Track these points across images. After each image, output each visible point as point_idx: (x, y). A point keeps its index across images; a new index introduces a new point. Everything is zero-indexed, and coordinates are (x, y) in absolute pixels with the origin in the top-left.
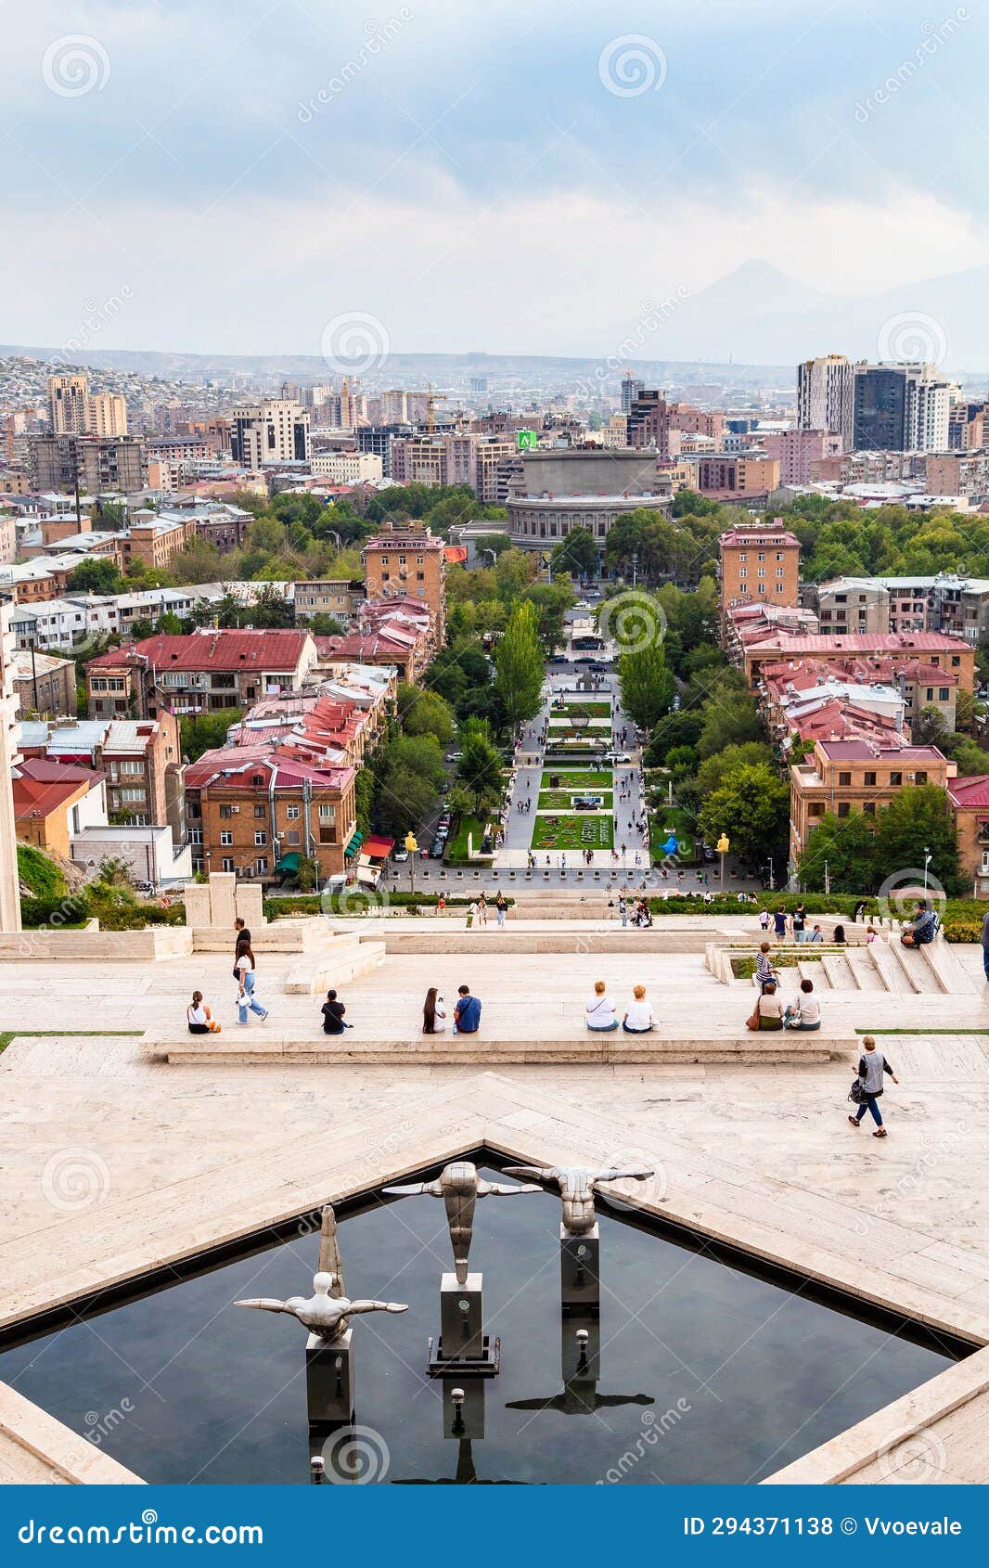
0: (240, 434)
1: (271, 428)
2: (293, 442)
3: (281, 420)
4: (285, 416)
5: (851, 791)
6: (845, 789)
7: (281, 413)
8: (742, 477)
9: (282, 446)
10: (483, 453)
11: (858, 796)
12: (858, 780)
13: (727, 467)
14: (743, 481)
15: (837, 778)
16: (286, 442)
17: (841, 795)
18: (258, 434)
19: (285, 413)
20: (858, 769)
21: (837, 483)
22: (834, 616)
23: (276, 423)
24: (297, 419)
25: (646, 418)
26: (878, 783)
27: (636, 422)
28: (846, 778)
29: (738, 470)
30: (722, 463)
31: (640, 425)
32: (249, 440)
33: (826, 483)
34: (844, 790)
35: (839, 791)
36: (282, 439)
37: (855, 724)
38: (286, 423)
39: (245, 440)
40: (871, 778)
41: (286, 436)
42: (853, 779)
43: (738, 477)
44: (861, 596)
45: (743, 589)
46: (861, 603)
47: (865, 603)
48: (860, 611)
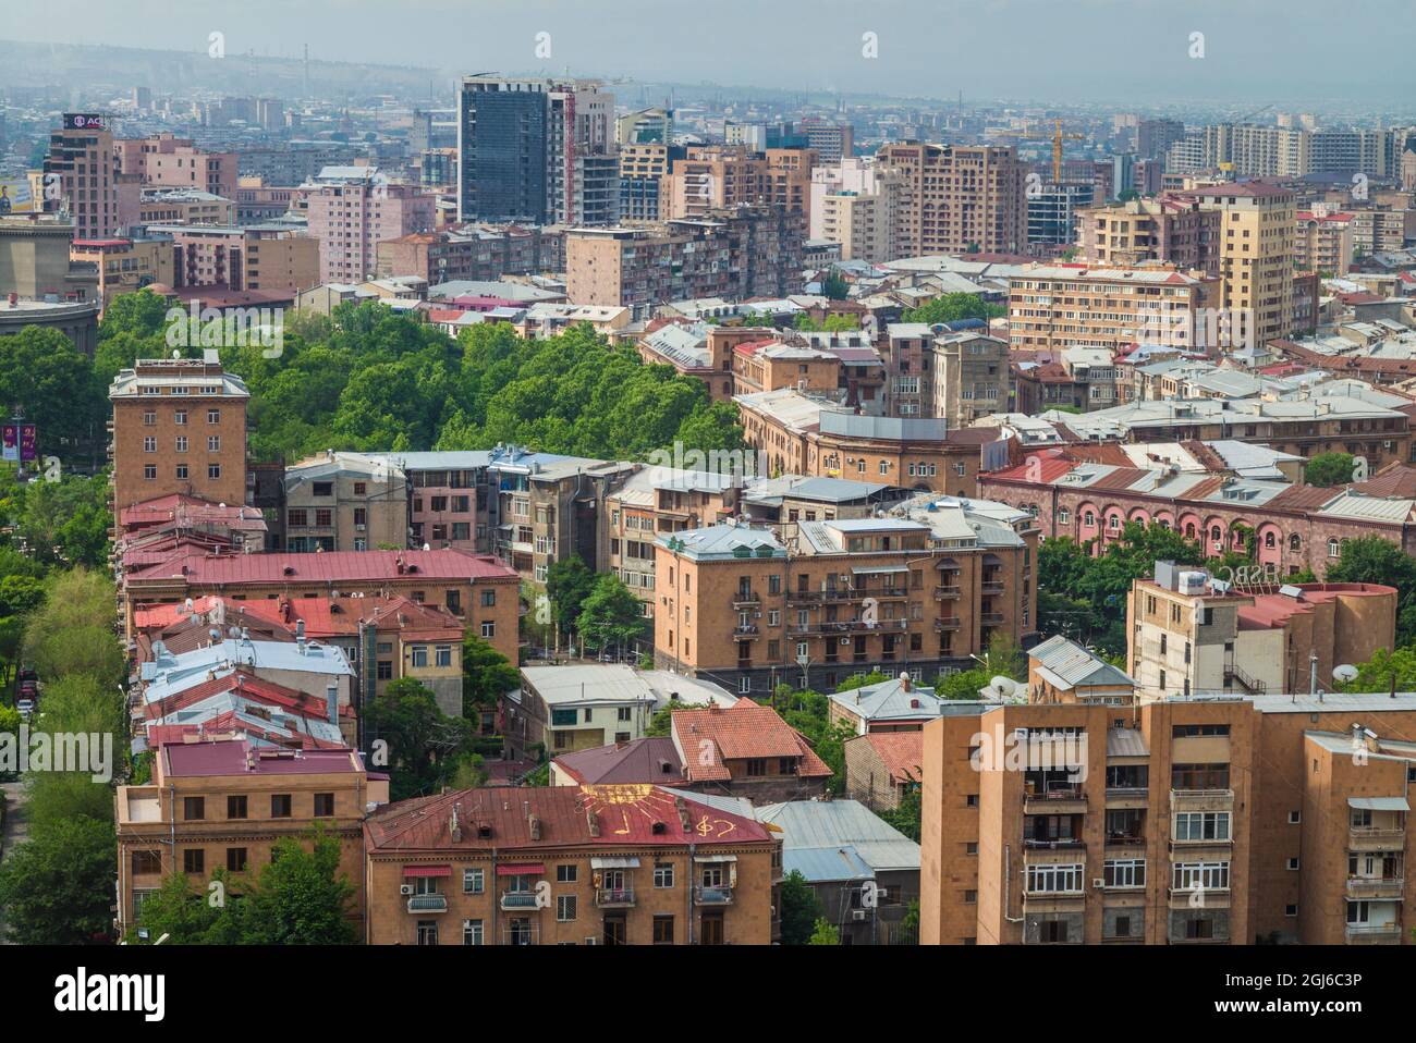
5: (206, 828)
6: (194, 826)
8: (254, 267)
11: (217, 837)
12: (216, 810)
13: (228, 249)
14: (255, 273)
15: (181, 806)
17: (190, 837)
20: (217, 791)
21: (416, 279)
22: (311, 519)
25: (78, 161)
26: (252, 815)
28: (195, 807)
29: (245, 255)
30: (220, 241)
33: (395, 280)
34: (192, 828)
35: (182, 829)
37: (250, 711)
40: (237, 806)
42: (208, 808)
43: (245, 268)
44: (356, 485)
45: (151, 472)
46: (357, 497)
47: (364, 498)
48: (356, 510)
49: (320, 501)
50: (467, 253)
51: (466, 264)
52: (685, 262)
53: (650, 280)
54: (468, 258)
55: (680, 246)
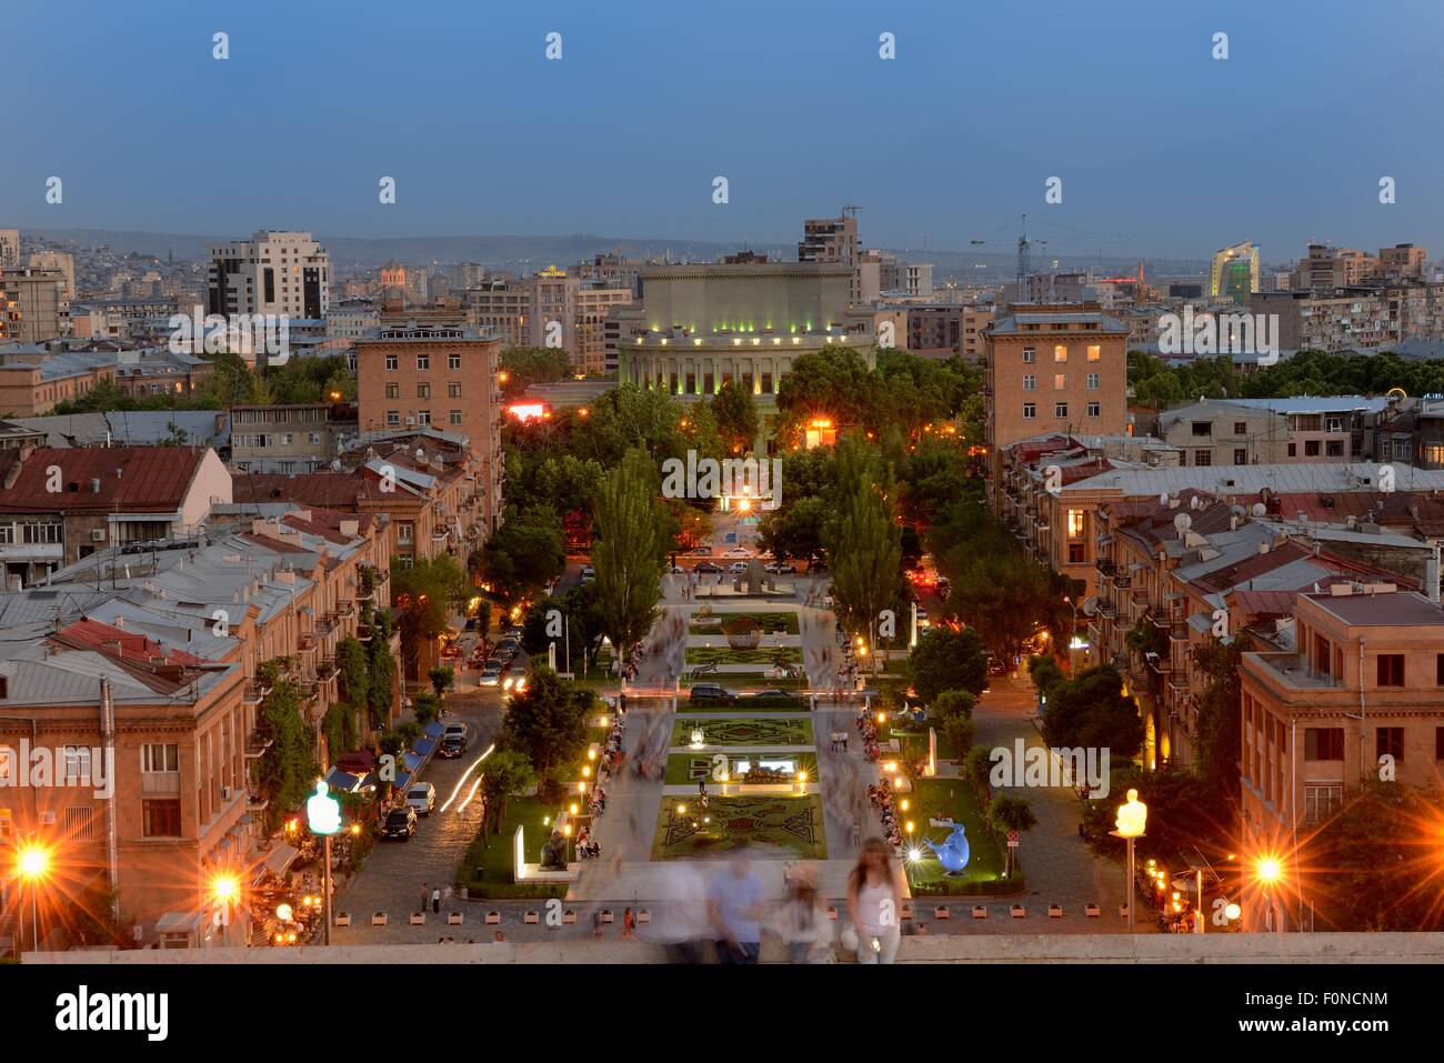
0: (222, 280)
1: (269, 274)
2: (301, 294)
3: (284, 261)
4: (290, 256)
5: (1405, 698)
6: (1390, 695)
7: (284, 251)
8: (971, 336)
9: (286, 299)
10: (584, 304)
11: (1423, 711)
12: (1422, 673)
13: (948, 321)
14: (972, 341)
15: (1374, 668)
16: (292, 294)
17: (1385, 710)
18: (249, 281)
19: (290, 251)
20: (1422, 647)
22: (1191, 460)
23: (277, 267)
24: (310, 259)
25: (828, 245)
27: (813, 251)
28: (1392, 668)
29: (965, 325)
30: (941, 315)
31: (817, 256)
32: (235, 290)
34: (1388, 697)
36: (285, 290)
38: (291, 266)
39: (231, 290)
41: (291, 285)
42: (1410, 670)
43: (965, 336)
44: (1237, 424)
45: (1031, 411)
46: (1238, 437)
47: (1243, 437)
48: (1236, 451)
49: (1201, 441)
50: (1146, 326)
51: (1144, 335)
52: (1353, 320)
53: (1324, 335)
54: (1146, 331)
55: (1348, 306)
